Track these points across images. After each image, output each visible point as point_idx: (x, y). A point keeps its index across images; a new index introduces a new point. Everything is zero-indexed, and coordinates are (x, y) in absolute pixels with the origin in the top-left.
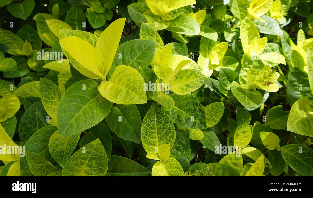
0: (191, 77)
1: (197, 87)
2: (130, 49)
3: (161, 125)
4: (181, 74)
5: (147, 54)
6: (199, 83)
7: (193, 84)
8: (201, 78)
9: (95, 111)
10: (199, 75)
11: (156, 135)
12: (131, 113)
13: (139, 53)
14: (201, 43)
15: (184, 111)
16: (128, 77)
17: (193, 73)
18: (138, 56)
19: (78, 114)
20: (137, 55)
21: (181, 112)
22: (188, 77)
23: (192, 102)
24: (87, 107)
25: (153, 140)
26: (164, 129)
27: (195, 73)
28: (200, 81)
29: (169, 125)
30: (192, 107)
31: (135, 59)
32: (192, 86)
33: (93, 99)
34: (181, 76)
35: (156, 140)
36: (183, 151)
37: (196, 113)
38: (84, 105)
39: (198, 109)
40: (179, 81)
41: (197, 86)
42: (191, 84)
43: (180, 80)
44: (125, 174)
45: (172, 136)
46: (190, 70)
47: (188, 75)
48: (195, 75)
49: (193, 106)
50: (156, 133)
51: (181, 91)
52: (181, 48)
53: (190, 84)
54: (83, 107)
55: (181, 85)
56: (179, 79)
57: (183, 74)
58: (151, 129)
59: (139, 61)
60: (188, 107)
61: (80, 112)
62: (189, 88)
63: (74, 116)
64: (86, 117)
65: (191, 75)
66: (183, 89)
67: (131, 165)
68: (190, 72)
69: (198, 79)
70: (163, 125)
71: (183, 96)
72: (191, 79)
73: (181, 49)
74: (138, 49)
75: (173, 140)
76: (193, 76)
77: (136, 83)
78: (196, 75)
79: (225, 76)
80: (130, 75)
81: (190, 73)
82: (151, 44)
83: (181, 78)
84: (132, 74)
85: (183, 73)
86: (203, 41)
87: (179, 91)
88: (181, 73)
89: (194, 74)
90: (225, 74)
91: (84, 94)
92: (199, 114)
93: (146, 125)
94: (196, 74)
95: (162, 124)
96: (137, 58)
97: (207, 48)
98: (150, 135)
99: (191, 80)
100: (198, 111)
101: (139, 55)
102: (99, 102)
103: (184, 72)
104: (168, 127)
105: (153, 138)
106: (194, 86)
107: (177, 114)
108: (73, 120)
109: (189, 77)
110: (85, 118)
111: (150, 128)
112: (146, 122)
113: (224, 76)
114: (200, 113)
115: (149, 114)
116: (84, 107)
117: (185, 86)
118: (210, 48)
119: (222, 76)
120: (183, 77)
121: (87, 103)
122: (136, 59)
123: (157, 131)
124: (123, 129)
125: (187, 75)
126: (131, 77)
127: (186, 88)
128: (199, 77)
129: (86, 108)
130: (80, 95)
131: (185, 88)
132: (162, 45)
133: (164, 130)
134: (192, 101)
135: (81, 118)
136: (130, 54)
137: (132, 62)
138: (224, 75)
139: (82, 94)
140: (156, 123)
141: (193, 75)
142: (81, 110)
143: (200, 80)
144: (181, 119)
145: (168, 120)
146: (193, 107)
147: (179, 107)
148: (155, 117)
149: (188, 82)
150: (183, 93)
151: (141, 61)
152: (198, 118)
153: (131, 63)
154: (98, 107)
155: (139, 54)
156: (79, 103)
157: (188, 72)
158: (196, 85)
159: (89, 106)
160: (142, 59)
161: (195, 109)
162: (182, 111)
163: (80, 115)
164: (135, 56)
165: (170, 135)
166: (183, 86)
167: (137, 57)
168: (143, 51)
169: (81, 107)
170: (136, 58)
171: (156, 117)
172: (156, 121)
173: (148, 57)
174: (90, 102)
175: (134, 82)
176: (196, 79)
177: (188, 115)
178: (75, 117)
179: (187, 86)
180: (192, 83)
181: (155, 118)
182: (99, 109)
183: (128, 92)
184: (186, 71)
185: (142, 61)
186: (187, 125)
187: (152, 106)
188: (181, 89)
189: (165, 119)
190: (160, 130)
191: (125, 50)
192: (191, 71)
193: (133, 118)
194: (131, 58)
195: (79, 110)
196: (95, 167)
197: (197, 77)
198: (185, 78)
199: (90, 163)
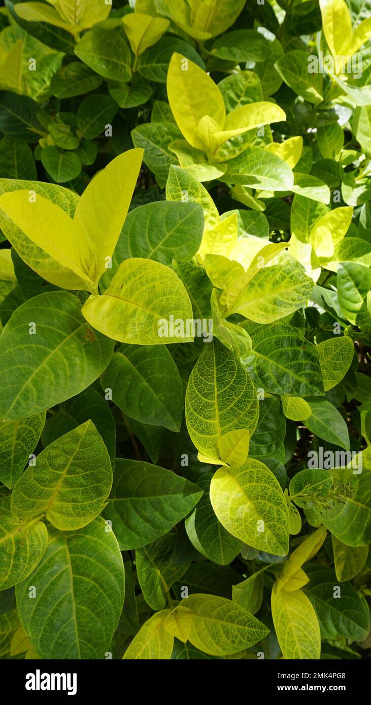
0: (283, 284)
1: (296, 305)
2: (148, 223)
3: (227, 388)
4: (262, 277)
5: (186, 234)
6: (302, 296)
7: (287, 299)
8: (305, 285)
9: (77, 360)
10: (301, 278)
11: (215, 410)
12: (157, 363)
13: (169, 231)
14: (293, 211)
15: (270, 357)
16: (151, 285)
17: (288, 274)
18: (167, 238)
19: (39, 368)
20: (164, 236)
21: (265, 361)
22: (276, 283)
23: (289, 337)
24: (59, 353)
25: (209, 421)
26: (234, 397)
27: (291, 275)
28: (302, 291)
29: (245, 387)
30: (290, 348)
31: (159, 246)
32: (286, 303)
33: (71, 335)
34: (262, 282)
35: (216, 421)
36: (271, 446)
37: (299, 361)
38: (53, 348)
39: (302, 351)
40: (257, 292)
41: (297, 302)
42: (283, 298)
43: (258, 288)
44: (146, 498)
45: (252, 413)
46: (281, 267)
47: (277, 278)
48: (291, 278)
49: (292, 345)
50: (216, 407)
51: (262, 315)
52: (253, 223)
54: (50, 353)
55: (262, 301)
56: (257, 287)
58: (206, 398)
59: (168, 249)
60: (279, 350)
61: (44, 364)
62: (280, 309)
63: (32, 373)
64: (57, 376)
65: (283, 278)
66: (266, 310)
67: (161, 480)
68: (281, 271)
69: (298, 286)
70: (232, 388)
71: (268, 325)
72: (283, 287)
73: (254, 225)
74: (167, 222)
75: (253, 421)
76: (286, 280)
77: (168, 296)
78: (294, 278)
79: (350, 281)
80: (153, 280)
81: (281, 275)
82: (195, 212)
83: (260, 285)
84: (158, 276)
85: (264, 275)
86: (297, 205)
87: (258, 314)
88: (262, 274)
89: (288, 277)
91: (50, 324)
92: (306, 364)
93: (195, 389)
94: (293, 276)
95: (229, 386)
96: (165, 244)
97: (307, 222)
98: (203, 410)
99: (283, 290)
100: (303, 356)
101: (170, 236)
102: (85, 342)
103: (267, 273)
104: (242, 393)
105: (209, 418)
106: (291, 302)
107: (255, 365)
108: (29, 383)
109: (277, 283)
110: (55, 378)
111: (204, 395)
112: (194, 382)
113: (348, 281)
114: (307, 361)
115: (202, 363)
116: (53, 352)
117: (270, 302)
118: (313, 221)
119: (344, 280)
120: (264, 283)
121: (57, 344)
122: (162, 245)
123: (218, 402)
124: (140, 401)
125: (273, 280)
126: (157, 283)
127: (273, 306)
128: (301, 283)
129: (55, 354)
130: (43, 325)
131: (270, 307)
132: (214, 215)
133: (234, 400)
134: (287, 335)
135: (47, 377)
136: (149, 233)
137: (153, 251)
138: (349, 278)
139: (46, 324)
140: (215, 384)
141: (287, 279)
142: (46, 360)
143: (303, 289)
144: (267, 375)
145: (242, 377)
146: (291, 349)
147: (258, 350)
148: (215, 371)
149: (276, 295)
150: (267, 318)
151: (174, 249)
152: (303, 372)
153: (151, 254)
154: (84, 353)
155: (168, 235)
156: (40, 344)
157: (276, 273)
158: (293, 300)
159: (62, 350)
160: (176, 245)
161: (295, 354)
162: (267, 358)
163: (44, 372)
164: (160, 239)
165: (246, 410)
166: (266, 303)
167: (163, 240)
168: (177, 226)
169: (45, 354)
170: (161, 243)
171: (217, 370)
172: (215, 379)
173: (189, 240)
174: (64, 341)
175: (164, 295)
176: (293, 287)
177: (280, 367)
178: (33, 376)
179: (275, 303)
180: (286, 296)
181: (215, 374)
182: (85, 356)
183: (150, 317)
184: (273, 270)
185: (177, 248)
186: (280, 388)
187: (207, 347)
188: (261, 309)
189: (235, 375)
190: (224, 399)
191: (137, 224)
192: (283, 269)
193: (161, 376)
194: (151, 241)
195: (41, 359)
196: (83, 486)
197: (295, 283)
198: (270, 285)
199: (70, 476)
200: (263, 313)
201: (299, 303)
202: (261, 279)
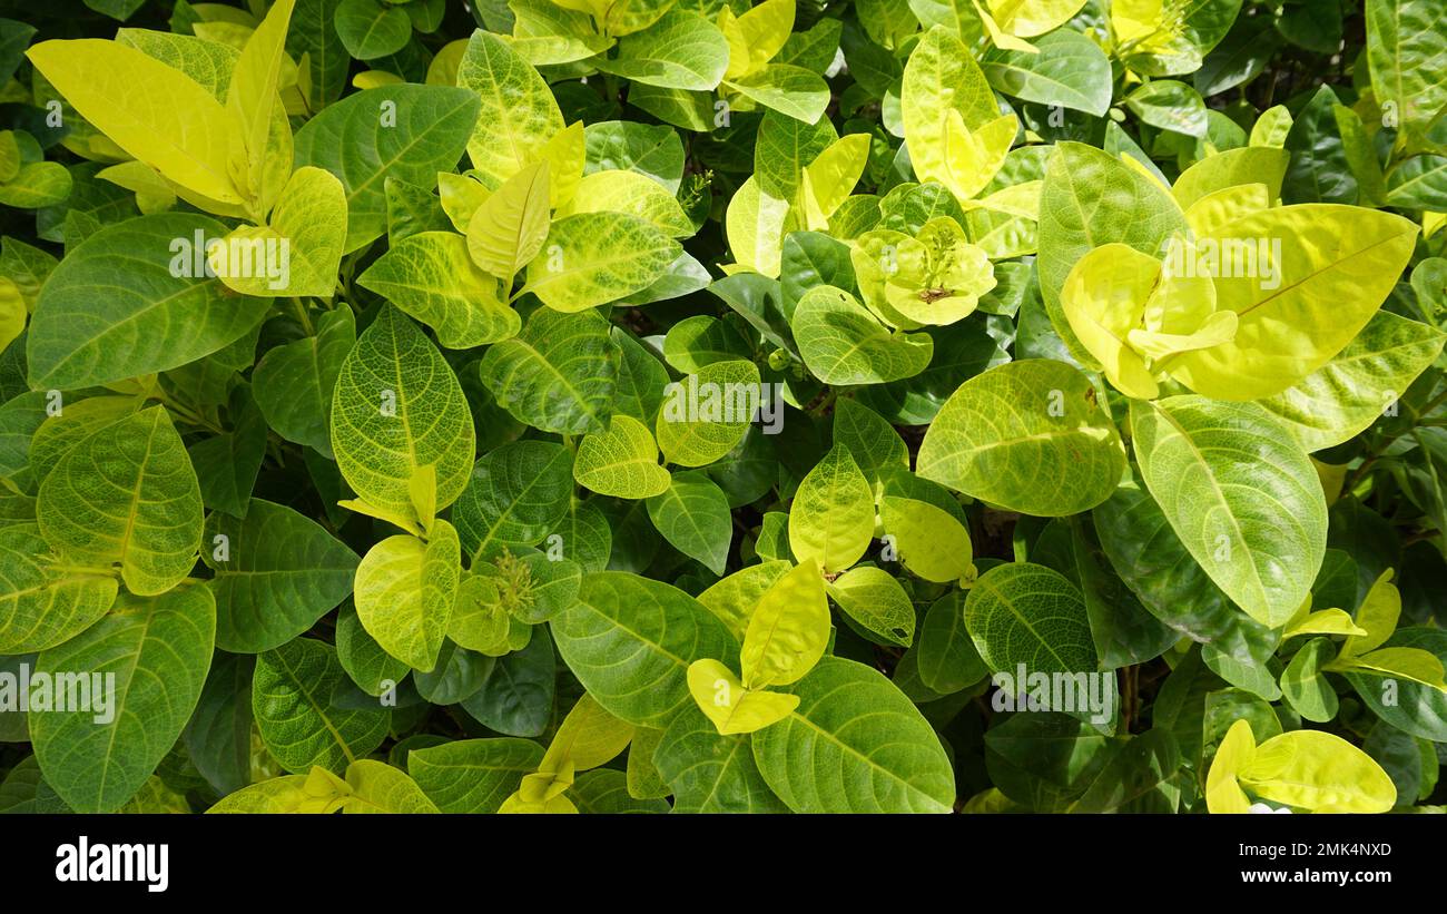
0: (619, 246)
1: (631, 286)
3: (420, 396)
4: (580, 231)
5: (439, 141)
6: (647, 270)
7: (621, 274)
8: (658, 253)
9: (189, 322)
10: (651, 239)
11: (404, 434)
13: (415, 135)
14: (761, 134)
15: (561, 371)
17: (627, 229)
18: (411, 148)
19: (119, 324)
20: (405, 144)
21: (551, 375)
22: (605, 244)
23: (596, 338)
24: (165, 307)
25: (391, 451)
26: (431, 412)
27: (633, 231)
28: (650, 263)
29: (449, 397)
30: (592, 357)
31: (396, 160)
32: (617, 281)
33: (198, 285)
34: (579, 240)
35: (409, 455)
36: (540, 528)
37: (596, 379)
39: (603, 362)
40: (571, 256)
41: (635, 281)
42: (615, 271)
43: (575, 253)
44: (290, 572)
45: (464, 446)
46: (616, 216)
47: (608, 236)
48: (633, 237)
49: (595, 351)
50: (407, 429)
51: (569, 298)
52: (655, 148)
53: (610, 273)
54: (149, 305)
55: (578, 274)
56: (571, 248)
57: (586, 230)
58: (380, 407)
59: (408, 165)
60: (575, 359)
61: (133, 318)
62: (601, 288)
63: (104, 328)
64: (144, 338)
65: (618, 236)
66: (577, 291)
67: (308, 540)
68: (615, 224)
69: (646, 252)
70: (428, 397)
71: (575, 315)
72: (618, 253)
73: (657, 151)
74: (412, 120)
75: (466, 460)
76: (623, 241)
77: (320, 225)
78: (638, 239)
79: (810, 269)
81: (615, 230)
82: (466, 106)
83: (577, 246)
85: (584, 227)
86: (769, 123)
87: (563, 295)
88: (579, 226)
89: (628, 235)
90: (811, 257)
91: (162, 262)
92: (603, 384)
93: (354, 386)
94: (637, 233)
95: (423, 392)
96: (405, 158)
97: (796, 161)
98: (376, 428)
99: (617, 258)
100: (602, 370)
101: (415, 145)
102: (216, 296)
103: (588, 223)
104: (446, 408)
105: (391, 445)
106: (625, 279)
108: (94, 340)
109: (607, 244)
110: (138, 341)
111: (374, 401)
112: (353, 375)
113: (806, 267)
114: (606, 380)
115: (368, 345)
116: (154, 304)
117: (590, 278)
118: (808, 159)
119: (798, 265)
120: (583, 243)
121: (167, 294)
122: (400, 159)
123: (410, 421)
124: (297, 406)
125: (600, 238)
127: (592, 284)
128: (650, 247)
129: (158, 309)
130: (147, 261)
131: (587, 283)
132: (556, 125)
133: (433, 418)
134: (595, 334)
135: (127, 338)
137: (384, 167)
138: (808, 261)
140: (400, 386)
141: (626, 239)
142: (139, 313)
143: (652, 259)
144: (536, 397)
145: (444, 377)
147: (549, 359)
148: (398, 364)
149: (603, 265)
150: (574, 303)
151: (416, 166)
153: (379, 173)
154: (207, 313)
155: (413, 142)
156: (132, 287)
157: (605, 226)
158: (630, 277)
159: (172, 304)
160: (420, 160)
161: (597, 363)
162: (556, 372)
163: (127, 329)
164: (398, 148)
165: (455, 439)
166: (583, 279)
167: (404, 151)
168: (431, 128)
169: (138, 304)
170: (400, 155)
171: (400, 360)
172: (399, 377)
173: (443, 152)
174: (183, 292)
176: (637, 254)
177: (568, 385)
178: (105, 333)
179: (596, 280)
180: (619, 269)
181: (398, 368)
182: (205, 318)
184: (599, 220)
185: (420, 165)
186: (544, 418)
187: (378, 318)
188: (570, 289)
189: (432, 374)
190: (417, 415)
191: (358, 119)
192: (619, 219)
194: (381, 152)
195: (128, 311)
196: (166, 523)
197: (641, 245)
198: (594, 248)
199: (147, 502)
200: (572, 295)
201: (639, 282)
202: (578, 235)
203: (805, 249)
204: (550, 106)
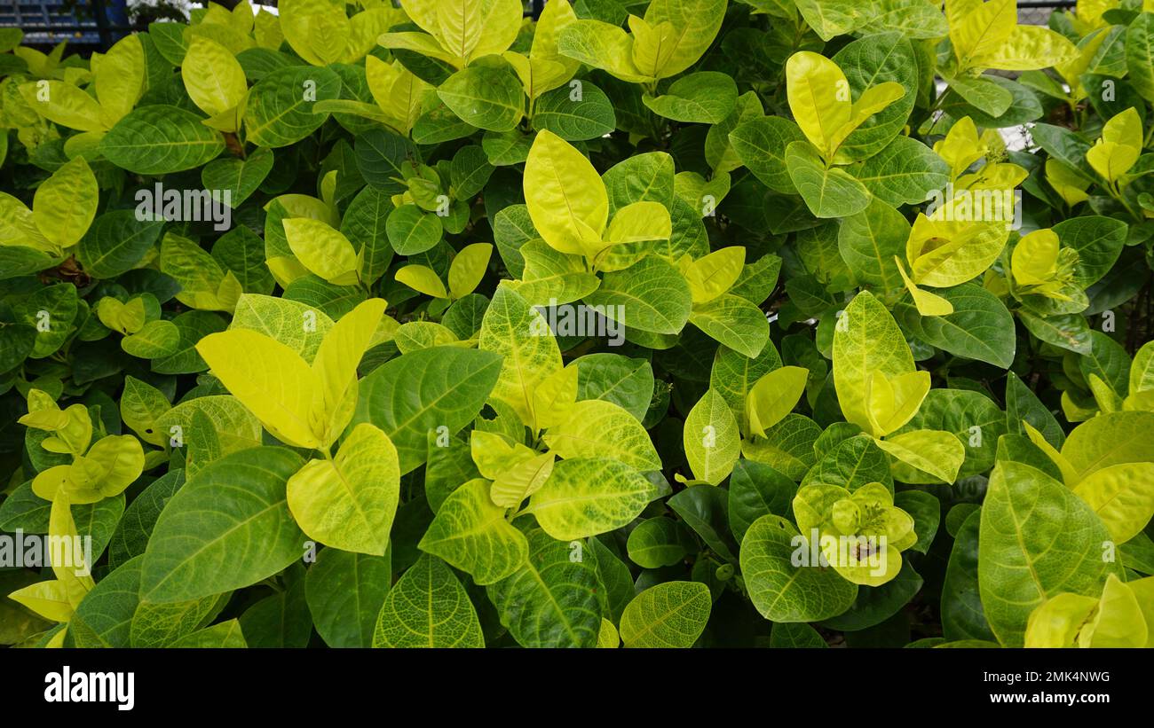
0: (606, 486)
1: (614, 522)
2: (424, 372)
3: (445, 622)
4: (575, 471)
5: (467, 394)
6: (628, 509)
7: (606, 510)
8: (638, 495)
9: (264, 543)
10: (633, 483)
12: (374, 568)
13: (450, 386)
14: (718, 356)
15: (553, 592)
17: (615, 472)
18: (445, 397)
19: (213, 542)
20: (441, 393)
21: (544, 596)
22: (595, 483)
23: (584, 569)
24: (248, 527)
27: (619, 475)
30: (579, 586)
31: (432, 404)
32: (603, 515)
33: (275, 506)
34: (574, 477)
37: (582, 609)
38: (243, 519)
39: (591, 596)
40: (566, 489)
41: (618, 518)
42: (601, 507)
43: (569, 486)
46: (606, 462)
47: (598, 476)
48: (618, 480)
49: (583, 583)
51: (563, 526)
52: (631, 374)
53: (598, 507)
54: (235, 525)
55: (570, 503)
56: (567, 482)
57: (580, 470)
58: (414, 628)
60: (565, 584)
61: (222, 538)
62: (589, 521)
63: (200, 547)
64: (229, 558)
65: (606, 478)
66: (570, 521)
68: (605, 468)
69: (628, 493)
70: (451, 624)
72: (605, 491)
73: (632, 377)
74: (449, 375)
76: (610, 482)
78: (623, 481)
79: (754, 491)
81: (604, 472)
82: (490, 366)
83: (572, 481)
85: (579, 467)
87: (558, 522)
88: (576, 467)
89: (614, 478)
90: (755, 481)
91: (250, 488)
92: (590, 616)
93: (395, 612)
94: (622, 477)
95: (448, 619)
96: (440, 404)
99: (604, 495)
100: (590, 603)
101: (450, 394)
102: (287, 519)
103: (583, 465)
104: (464, 634)
106: (609, 515)
107: (529, 597)
108: (191, 559)
110: (225, 560)
112: (394, 603)
113: (750, 490)
114: (591, 613)
115: (410, 580)
116: (240, 524)
117: (580, 509)
119: (744, 488)
120: (577, 479)
121: (250, 513)
122: (435, 404)
124: (339, 613)
125: (592, 478)
127: (582, 516)
128: (632, 489)
129: (242, 529)
130: (238, 488)
131: (578, 515)
135: (216, 557)
136: (422, 386)
137: (422, 410)
138: (752, 484)
139: (243, 486)
140: (430, 612)
141: (613, 481)
142: (227, 534)
143: (633, 499)
144: (532, 617)
145: (466, 611)
146: (581, 587)
147: (543, 577)
148: (430, 595)
149: (591, 499)
150: (567, 531)
151: (446, 412)
152: (580, 627)
153: (419, 414)
154: (279, 534)
155: (448, 391)
156: (226, 512)
157: (596, 469)
158: (613, 513)
159: (254, 524)
160: (451, 407)
161: (584, 595)
162: (547, 591)
163: (218, 549)
164: (436, 396)
166: (575, 510)
167: (439, 398)
168: (461, 383)
169: (228, 525)
170: (436, 401)
171: (433, 593)
172: (430, 606)
173: (468, 403)
174: (261, 513)
176: (620, 495)
177: (559, 610)
178: (200, 551)
179: (585, 513)
180: (605, 505)
181: (430, 599)
182: (277, 538)
183: (353, 508)
184: (592, 463)
185: (450, 412)
186: (540, 639)
187: (415, 566)
188: (564, 517)
189: (457, 607)
191: (408, 372)
192: (610, 464)
193: (372, 585)
194: (423, 398)
195: (220, 531)
197: (623, 488)
198: (586, 484)
200: (565, 523)
201: (621, 519)
202: (574, 473)
203: (751, 475)
204: (552, 346)
